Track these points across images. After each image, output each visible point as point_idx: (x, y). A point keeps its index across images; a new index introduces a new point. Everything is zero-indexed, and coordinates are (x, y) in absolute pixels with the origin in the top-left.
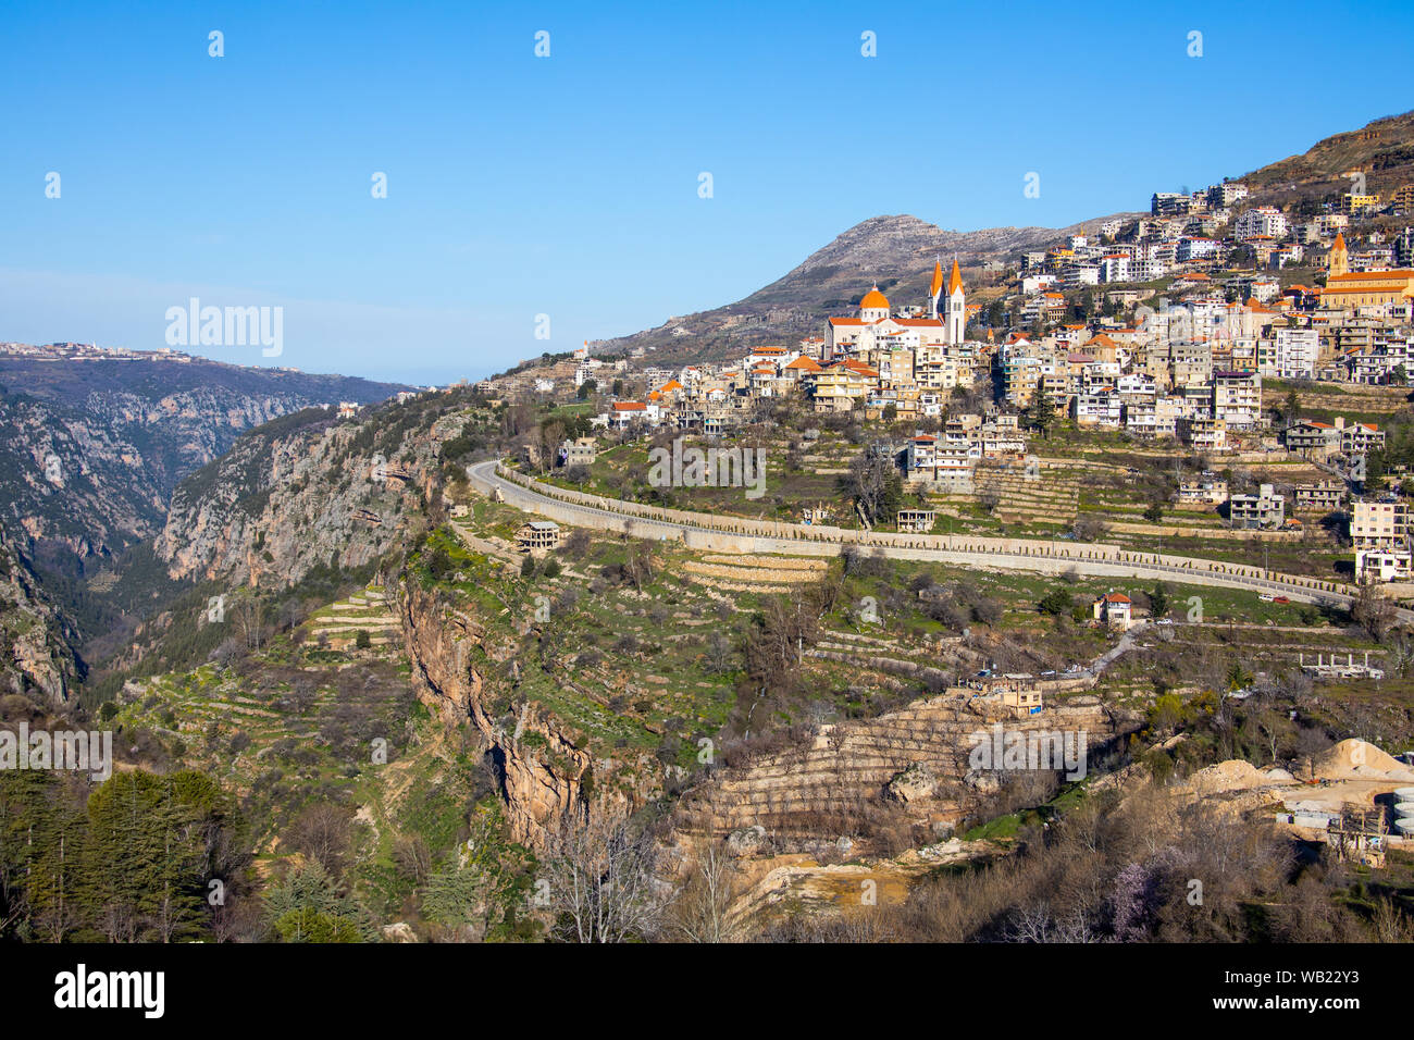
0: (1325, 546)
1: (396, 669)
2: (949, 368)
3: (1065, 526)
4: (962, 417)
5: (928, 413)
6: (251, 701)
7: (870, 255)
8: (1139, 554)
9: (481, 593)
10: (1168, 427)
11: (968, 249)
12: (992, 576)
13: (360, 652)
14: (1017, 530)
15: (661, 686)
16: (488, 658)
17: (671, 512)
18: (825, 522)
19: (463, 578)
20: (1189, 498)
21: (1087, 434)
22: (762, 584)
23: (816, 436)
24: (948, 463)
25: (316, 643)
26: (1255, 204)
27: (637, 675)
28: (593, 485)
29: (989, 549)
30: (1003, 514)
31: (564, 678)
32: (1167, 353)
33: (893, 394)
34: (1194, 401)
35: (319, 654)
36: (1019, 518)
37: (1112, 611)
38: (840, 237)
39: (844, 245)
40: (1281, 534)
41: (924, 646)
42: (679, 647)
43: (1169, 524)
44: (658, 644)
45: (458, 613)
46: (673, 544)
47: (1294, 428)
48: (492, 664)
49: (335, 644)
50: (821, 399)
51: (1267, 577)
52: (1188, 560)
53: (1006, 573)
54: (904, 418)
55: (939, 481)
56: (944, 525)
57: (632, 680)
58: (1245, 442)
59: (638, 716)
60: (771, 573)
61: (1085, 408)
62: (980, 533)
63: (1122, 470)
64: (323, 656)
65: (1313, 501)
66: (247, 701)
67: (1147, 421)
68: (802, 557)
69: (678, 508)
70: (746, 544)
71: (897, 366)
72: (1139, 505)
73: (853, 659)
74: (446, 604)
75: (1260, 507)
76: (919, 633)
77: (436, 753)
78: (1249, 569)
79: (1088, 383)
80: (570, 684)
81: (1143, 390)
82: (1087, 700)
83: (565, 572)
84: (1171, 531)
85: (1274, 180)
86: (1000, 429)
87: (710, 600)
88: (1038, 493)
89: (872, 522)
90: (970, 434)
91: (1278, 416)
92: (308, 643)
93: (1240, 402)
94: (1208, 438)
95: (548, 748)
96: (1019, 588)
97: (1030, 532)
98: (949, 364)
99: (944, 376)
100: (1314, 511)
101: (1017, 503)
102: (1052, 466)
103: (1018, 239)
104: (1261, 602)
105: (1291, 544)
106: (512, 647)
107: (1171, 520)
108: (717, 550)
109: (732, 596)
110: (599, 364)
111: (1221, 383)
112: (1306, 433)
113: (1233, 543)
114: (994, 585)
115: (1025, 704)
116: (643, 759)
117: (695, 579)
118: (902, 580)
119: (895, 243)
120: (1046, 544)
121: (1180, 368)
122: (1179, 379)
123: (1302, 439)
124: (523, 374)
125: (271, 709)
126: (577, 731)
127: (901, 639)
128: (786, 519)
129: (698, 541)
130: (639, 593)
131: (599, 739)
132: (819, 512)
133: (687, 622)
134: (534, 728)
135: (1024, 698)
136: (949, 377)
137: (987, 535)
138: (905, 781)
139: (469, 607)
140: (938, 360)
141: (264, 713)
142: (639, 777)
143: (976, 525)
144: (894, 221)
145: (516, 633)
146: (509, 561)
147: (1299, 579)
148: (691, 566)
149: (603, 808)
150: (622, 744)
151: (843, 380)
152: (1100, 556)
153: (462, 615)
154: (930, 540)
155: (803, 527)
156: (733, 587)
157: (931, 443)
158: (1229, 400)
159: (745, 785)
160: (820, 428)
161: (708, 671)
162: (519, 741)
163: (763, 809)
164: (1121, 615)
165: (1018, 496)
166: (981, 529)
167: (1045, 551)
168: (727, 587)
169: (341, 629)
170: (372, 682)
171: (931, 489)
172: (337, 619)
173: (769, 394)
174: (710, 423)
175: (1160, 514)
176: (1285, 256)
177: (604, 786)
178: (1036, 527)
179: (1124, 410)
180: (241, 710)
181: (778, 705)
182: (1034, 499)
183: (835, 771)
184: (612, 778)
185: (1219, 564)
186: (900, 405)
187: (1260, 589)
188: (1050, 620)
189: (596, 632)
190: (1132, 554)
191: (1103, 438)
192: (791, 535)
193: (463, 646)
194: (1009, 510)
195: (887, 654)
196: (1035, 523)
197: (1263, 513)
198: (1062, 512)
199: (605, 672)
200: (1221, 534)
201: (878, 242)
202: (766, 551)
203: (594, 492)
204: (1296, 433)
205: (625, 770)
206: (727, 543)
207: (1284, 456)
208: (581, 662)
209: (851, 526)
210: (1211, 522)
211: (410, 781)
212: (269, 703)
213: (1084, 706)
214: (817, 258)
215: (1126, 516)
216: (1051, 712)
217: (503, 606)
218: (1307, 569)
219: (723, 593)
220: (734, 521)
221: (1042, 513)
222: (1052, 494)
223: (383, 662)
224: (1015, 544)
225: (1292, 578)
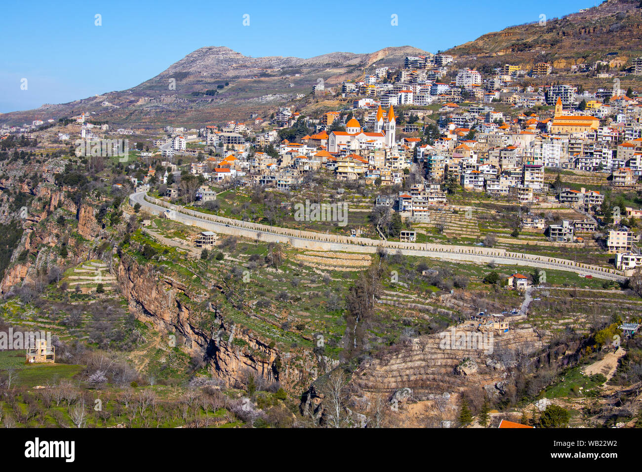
0: (596, 250)
1: (120, 303)
2: (401, 159)
3: (477, 239)
4: (417, 185)
5: (396, 182)
6: (47, 321)
7: (206, 67)
8: (515, 253)
9: (177, 266)
10: (505, 190)
11: (259, 67)
12: (455, 264)
13: (98, 295)
14: (455, 241)
15: (306, 317)
16: (192, 300)
17: (275, 228)
18: (362, 236)
19: (165, 259)
20: (528, 227)
21: (470, 193)
22: (342, 266)
23: (343, 192)
24: (418, 208)
25: (74, 290)
26: (461, 66)
27: (292, 311)
28: (223, 212)
29: (445, 250)
30: (447, 233)
31: (251, 312)
32: (498, 155)
33: (378, 172)
34: (514, 178)
35: (77, 295)
36: (454, 235)
37: (519, 282)
38: (188, 56)
39: (191, 60)
40: (574, 244)
41: (432, 298)
42: (310, 298)
43: (523, 239)
44: (299, 296)
45: (167, 277)
46: (287, 245)
47: (564, 193)
48: (195, 304)
49: (84, 291)
50: (340, 173)
51: (576, 265)
52: (538, 256)
53: (461, 263)
54: (385, 184)
55: (415, 217)
56: (421, 239)
57: (290, 314)
58: (541, 199)
59: (297, 332)
60: (344, 261)
61: (468, 181)
62: (440, 243)
63: (493, 212)
64: (80, 296)
65: (583, 228)
66: (45, 321)
67: (496, 188)
68: (358, 253)
69: (279, 226)
70: (326, 246)
71: (378, 158)
72: (506, 229)
73: (398, 304)
74: (159, 272)
75: (563, 231)
76: (429, 292)
77: (158, 347)
78: (567, 261)
79: (465, 168)
80: (255, 316)
81: (491, 172)
82: (527, 326)
83: (226, 257)
84: (525, 242)
85: (464, 54)
86: (432, 191)
87: (317, 274)
88: (459, 223)
89: (387, 237)
90: (422, 194)
91: (552, 186)
92: (69, 290)
93: (536, 179)
94: (526, 197)
95: (249, 347)
96: (470, 271)
97: (461, 242)
98: (401, 157)
99: (399, 163)
100: (584, 233)
101: (451, 228)
102: (461, 210)
103: (284, 63)
104: (579, 277)
105: (581, 249)
106: (205, 295)
107: (523, 237)
108: (311, 249)
109: (327, 272)
110: (92, 126)
111: (527, 170)
112: (569, 195)
113: (553, 248)
114: (458, 269)
115: (502, 328)
116: (306, 353)
117: (306, 264)
118: (411, 266)
119: (219, 62)
120: (471, 248)
121: (504, 162)
122: (504, 167)
123: (567, 198)
124: (49, 130)
125: (59, 324)
126: (268, 339)
127: (419, 295)
128: (342, 234)
129: (299, 244)
130: (277, 270)
131: (281, 343)
132: (359, 231)
133: (309, 285)
134: (240, 337)
135: (502, 325)
136: (401, 164)
137: (442, 243)
138: (465, 366)
139: (173, 274)
140: (396, 156)
141: (56, 327)
142: (305, 361)
143: (436, 239)
144: (218, 50)
145: (206, 288)
146: (190, 251)
147: (591, 266)
148: (300, 257)
149: (287, 376)
150: (295, 346)
151: (352, 164)
152: (497, 254)
153: (170, 278)
154: (417, 246)
155: (351, 238)
156: (327, 268)
157: (410, 199)
158: (531, 178)
159: (387, 368)
160: (343, 187)
161: (329, 310)
162: (232, 344)
163: (399, 379)
164: (523, 284)
165: (451, 224)
166: (438, 240)
167: (471, 252)
168: (324, 268)
169: (85, 283)
170: (110, 310)
171: (411, 220)
172: (82, 277)
173: (308, 169)
174: (281, 183)
175: (518, 234)
176: (492, 97)
177: (287, 366)
178: (464, 239)
179: (485, 181)
180: (43, 325)
181: (369, 327)
182: (459, 226)
183: (424, 360)
184: (291, 362)
185: (553, 259)
186: (383, 178)
187: (577, 271)
188: (489, 286)
189: (262, 290)
190: (512, 254)
191: (478, 196)
192: (345, 241)
193: (172, 293)
194: (449, 231)
195: (414, 302)
196: (462, 238)
197: (565, 234)
198: (474, 232)
199: (274, 310)
200: (548, 244)
201: (210, 60)
202: (337, 250)
203: (224, 216)
204: (564, 195)
205: (298, 358)
206: (316, 246)
207: (559, 205)
208: (259, 305)
209: (375, 238)
210: (540, 238)
211: (147, 361)
212: (56, 322)
213: (526, 328)
214: (176, 67)
215: (502, 235)
216: (512, 331)
217: (192, 274)
218: (593, 261)
219: (323, 271)
220: (314, 234)
221: (464, 233)
222: (465, 223)
223: (112, 300)
224: (457, 248)
225: (588, 266)
